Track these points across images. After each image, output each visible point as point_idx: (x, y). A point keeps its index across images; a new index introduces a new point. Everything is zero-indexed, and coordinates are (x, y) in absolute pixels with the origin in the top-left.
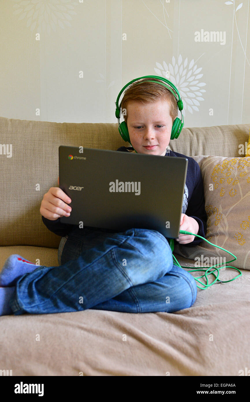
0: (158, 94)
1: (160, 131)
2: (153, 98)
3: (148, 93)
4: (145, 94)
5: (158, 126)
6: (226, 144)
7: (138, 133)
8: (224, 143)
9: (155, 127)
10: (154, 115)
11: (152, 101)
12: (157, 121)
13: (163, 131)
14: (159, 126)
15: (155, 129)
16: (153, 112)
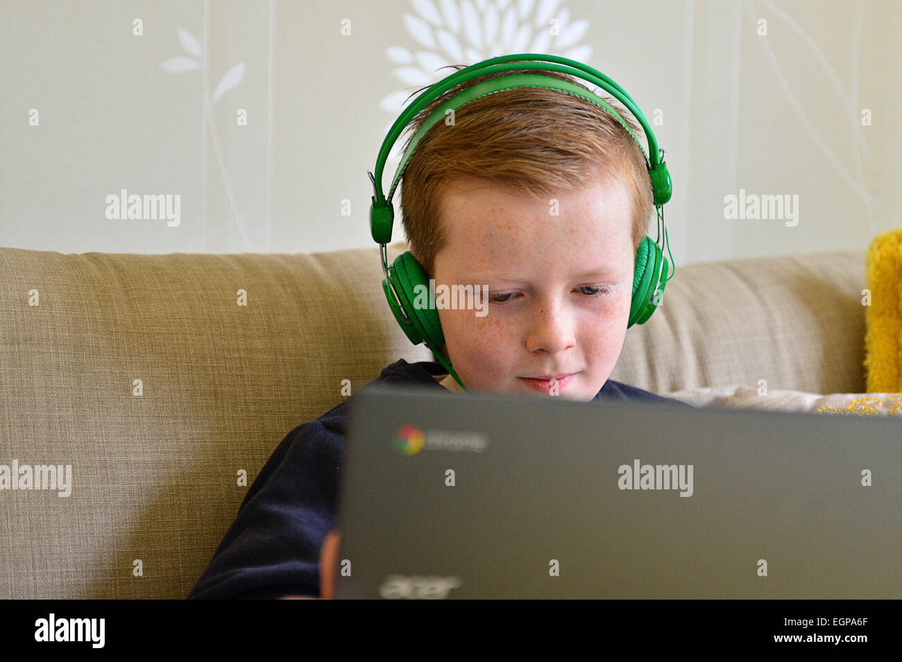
0: (589, 149)
1: (594, 310)
2: (572, 169)
3: (547, 148)
4: (537, 152)
5: (585, 291)
6: (780, 336)
7: (498, 322)
8: (772, 332)
9: (574, 291)
10: (575, 244)
11: (568, 186)
12: (589, 267)
13: (604, 311)
14: (589, 289)
15: (577, 303)
16: (572, 231)
